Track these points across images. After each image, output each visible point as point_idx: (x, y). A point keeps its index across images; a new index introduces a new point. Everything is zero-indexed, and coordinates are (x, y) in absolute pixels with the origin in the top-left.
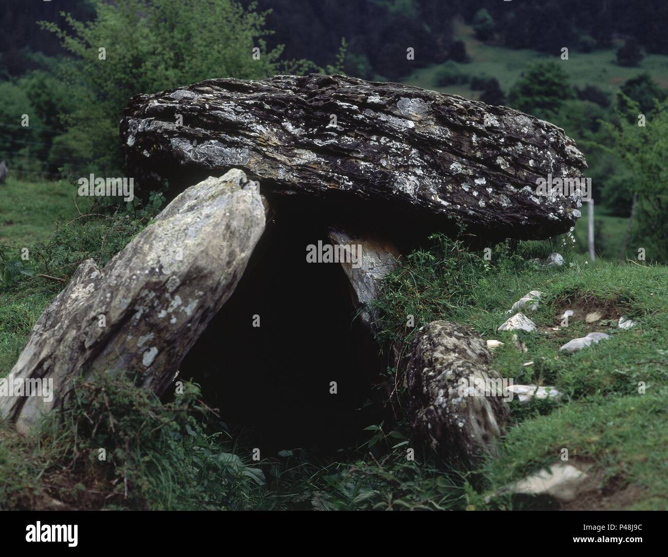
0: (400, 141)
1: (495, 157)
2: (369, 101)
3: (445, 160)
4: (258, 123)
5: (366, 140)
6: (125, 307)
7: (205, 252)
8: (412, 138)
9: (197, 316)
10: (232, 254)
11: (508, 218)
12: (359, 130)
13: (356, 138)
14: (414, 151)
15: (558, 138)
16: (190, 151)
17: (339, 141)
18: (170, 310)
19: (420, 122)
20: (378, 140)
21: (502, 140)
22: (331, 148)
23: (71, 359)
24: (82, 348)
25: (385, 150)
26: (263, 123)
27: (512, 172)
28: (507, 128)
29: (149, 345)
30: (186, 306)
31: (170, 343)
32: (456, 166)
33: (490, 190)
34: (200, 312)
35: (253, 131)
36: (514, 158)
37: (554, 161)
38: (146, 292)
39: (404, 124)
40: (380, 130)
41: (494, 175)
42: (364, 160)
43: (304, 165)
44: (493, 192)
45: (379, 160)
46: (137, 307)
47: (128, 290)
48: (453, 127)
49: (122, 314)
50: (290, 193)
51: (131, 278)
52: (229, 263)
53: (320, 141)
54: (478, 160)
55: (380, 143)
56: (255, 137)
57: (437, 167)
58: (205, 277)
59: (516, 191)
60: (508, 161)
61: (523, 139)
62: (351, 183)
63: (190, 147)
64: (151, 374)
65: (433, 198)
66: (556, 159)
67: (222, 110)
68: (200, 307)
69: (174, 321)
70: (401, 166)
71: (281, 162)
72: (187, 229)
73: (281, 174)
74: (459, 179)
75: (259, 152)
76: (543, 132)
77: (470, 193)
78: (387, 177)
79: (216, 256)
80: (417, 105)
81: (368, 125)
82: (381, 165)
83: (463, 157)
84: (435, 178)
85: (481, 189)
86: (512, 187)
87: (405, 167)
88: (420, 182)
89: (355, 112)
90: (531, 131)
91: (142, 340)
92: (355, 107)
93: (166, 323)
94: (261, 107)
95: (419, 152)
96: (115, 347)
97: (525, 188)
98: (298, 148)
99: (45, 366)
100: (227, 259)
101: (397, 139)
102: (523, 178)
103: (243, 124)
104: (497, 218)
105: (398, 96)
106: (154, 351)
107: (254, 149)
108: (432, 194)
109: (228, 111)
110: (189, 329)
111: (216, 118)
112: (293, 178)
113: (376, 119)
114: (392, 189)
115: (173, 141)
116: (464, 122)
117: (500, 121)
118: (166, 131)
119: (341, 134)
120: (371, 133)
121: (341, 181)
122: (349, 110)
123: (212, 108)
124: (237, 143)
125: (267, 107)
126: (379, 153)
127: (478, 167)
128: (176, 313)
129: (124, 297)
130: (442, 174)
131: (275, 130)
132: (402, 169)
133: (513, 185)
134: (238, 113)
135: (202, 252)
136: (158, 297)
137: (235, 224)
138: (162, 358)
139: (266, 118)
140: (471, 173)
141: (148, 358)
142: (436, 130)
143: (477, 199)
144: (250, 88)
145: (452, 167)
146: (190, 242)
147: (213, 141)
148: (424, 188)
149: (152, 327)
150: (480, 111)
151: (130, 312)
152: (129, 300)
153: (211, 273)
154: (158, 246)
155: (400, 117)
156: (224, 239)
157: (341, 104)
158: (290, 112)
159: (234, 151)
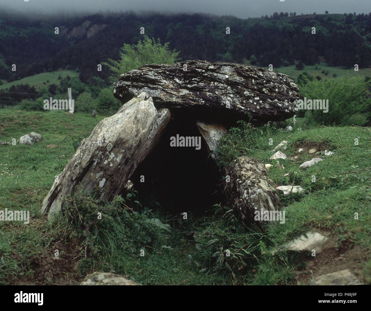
0: (223, 83)
1: (262, 88)
2: (209, 68)
3: (242, 90)
4: (164, 79)
5: (209, 84)
6: (88, 160)
7: (124, 130)
8: (228, 82)
9: (123, 162)
10: (138, 131)
11: (269, 112)
12: (206, 80)
13: (205, 83)
14: (229, 87)
15: (287, 80)
16: (136, 92)
17: (198, 85)
18: (109, 160)
19: (231, 75)
20: (214, 84)
21: (265, 81)
22: (195, 88)
23: (68, 185)
24: (72, 181)
25: (217, 87)
26: (166, 79)
27: (269, 94)
28: (266, 77)
29: (101, 177)
30: (117, 158)
31: (111, 176)
32: (246, 93)
33: (261, 102)
34: (124, 160)
35: (162, 83)
36: (270, 89)
37: (286, 89)
38: (98, 152)
39: (224, 77)
40: (214, 79)
41: (262, 96)
42: (208, 92)
43: (184, 95)
44: (262, 102)
45: (215, 91)
46: (94, 159)
47: (90, 151)
48: (244, 77)
49: (87, 163)
50: (179, 107)
51: (91, 146)
52: (136, 136)
53: (190, 86)
54: (255, 90)
55: (214, 85)
56: (163, 85)
57: (239, 93)
58: (124, 143)
59: (271, 101)
60: (268, 89)
61: (273, 81)
62: (204, 102)
63: (136, 91)
64: (103, 191)
65: (238, 106)
66: (286, 88)
67: (149, 75)
68: (124, 157)
69: (111, 165)
70: (224, 94)
71: (174, 94)
72: (118, 120)
73: (174, 99)
74: (248, 98)
75: (164, 91)
76: (281, 77)
77: (253, 103)
78: (218, 98)
79: (129, 132)
80: (229, 69)
81: (209, 78)
82: (216, 93)
83: (249, 89)
84: (238, 98)
85: (257, 101)
86: (270, 100)
87: (226, 94)
88: (232, 100)
89: (204, 73)
90: (276, 77)
91: (98, 175)
92: (204, 71)
93: (108, 167)
94: (165, 73)
95: (231, 88)
96: (86, 179)
97: (275, 100)
98: (181, 89)
99: (59, 189)
100: (136, 133)
101: (222, 83)
102: (274, 96)
103: (157, 80)
104: (264, 113)
105: (221, 66)
106: (104, 180)
107: (163, 90)
108: (238, 104)
109: (151, 75)
110: (119, 169)
111: (146, 78)
112: (179, 101)
113: (213, 75)
114: (221, 103)
115: (130, 89)
116: (248, 75)
117: (263, 74)
118: (127, 85)
119: (198, 82)
120: (211, 81)
121: (200, 101)
122: (201, 72)
123: (144, 74)
124: (155, 88)
125: (168, 73)
126: (215, 89)
127: (256, 93)
128: (112, 161)
129: (88, 155)
130: (241, 96)
131: (171, 82)
132: (225, 95)
133: (270, 99)
134: (155, 76)
135: (123, 130)
136: (103, 154)
137: (139, 116)
138: (108, 183)
139: (167, 77)
140: (253, 95)
141: (102, 183)
142: (238, 78)
143: (256, 106)
144: (161, 67)
145: (245, 93)
146: (118, 126)
147: (145, 88)
148: (234, 102)
149: (102, 169)
150: (255, 70)
151: (91, 162)
152: (90, 156)
153: (127, 141)
154: (104, 129)
155: (222, 74)
156: (134, 124)
157: (198, 70)
158: (177, 74)
159: (154, 91)
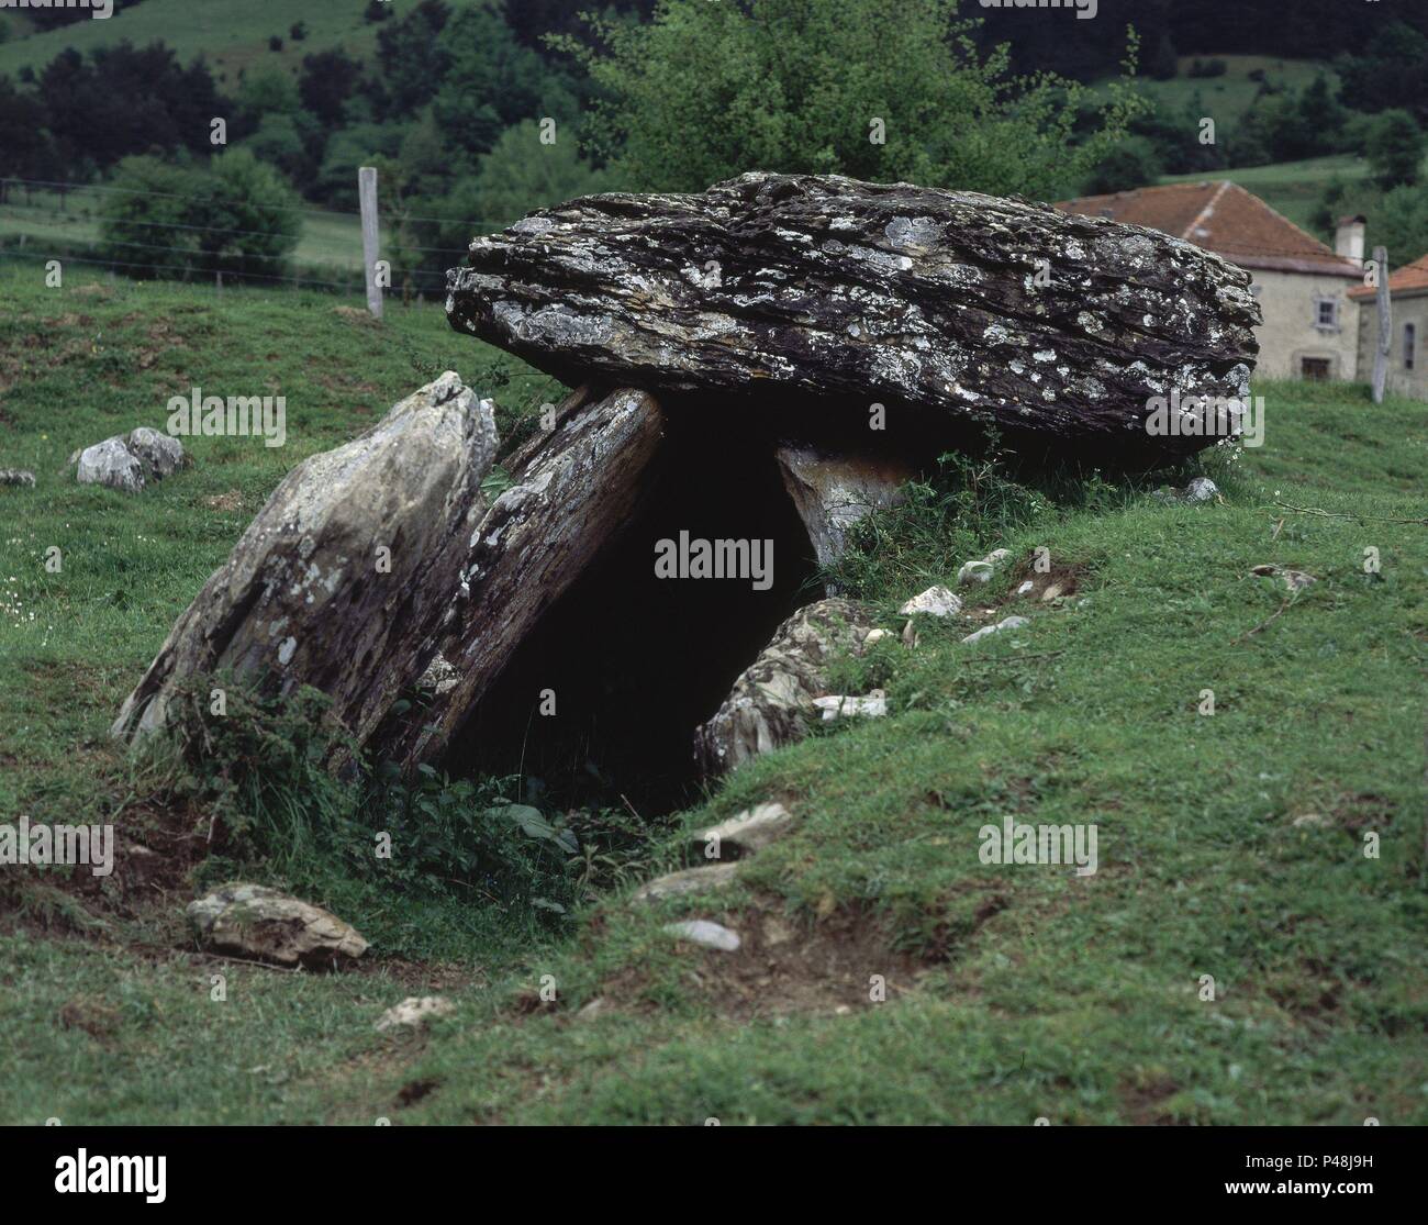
0: (885, 293)
1: (1075, 313)
2: (832, 226)
3: (972, 322)
4: (634, 272)
5: (824, 293)
6: (248, 580)
7: (350, 501)
8: (906, 286)
9: (344, 592)
10: (392, 504)
11: (1099, 419)
12: (813, 277)
13: (807, 290)
14: (912, 309)
15: (1204, 274)
16: (517, 324)
17: (778, 298)
18: (306, 584)
19: (924, 258)
20: (846, 293)
21: (1088, 283)
22: (762, 310)
23: (192, 654)
24: (204, 640)
25: (857, 309)
26: (643, 273)
27: (1108, 338)
28: (1102, 260)
29: (285, 634)
30: (326, 578)
31: (309, 630)
32: (995, 332)
33: (1064, 371)
34: (348, 586)
35: (624, 287)
36: (1111, 314)
37: (1192, 315)
38: (275, 558)
39: (893, 265)
40: (850, 274)
41: (1072, 345)
42: (817, 327)
43: (711, 340)
44: (1070, 374)
45: (845, 326)
46: (265, 580)
47: (253, 555)
48: (985, 265)
49: (245, 589)
50: (685, 387)
51: (258, 539)
52: (386, 518)
53: (745, 298)
54: (1041, 320)
55: (849, 297)
56: (626, 297)
57: (960, 334)
58: (347, 536)
59: (1118, 370)
60: (1101, 318)
61: (1131, 279)
62: (792, 368)
63: (520, 316)
64: (290, 675)
65: (947, 388)
66: (1197, 312)
67: (569, 254)
68: (346, 579)
69: (311, 599)
70: (887, 336)
71: (665, 337)
72: (345, 466)
73: (664, 357)
74: (1004, 353)
75: (629, 321)
76: (1174, 264)
77: (1025, 377)
78: (858, 357)
79: (364, 507)
80: (922, 230)
81: (827, 269)
82: (849, 335)
83: (1007, 315)
84: (956, 352)
85: (1047, 370)
86: (1108, 365)
87: (895, 336)
88: (923, 362)
89: (806, 247)
90: (1150, 264)
91: (276, 627)
92: (807, 238)
93: (301, 603)
94: (642, 245)
95: (923, 311)
96: (242, 637)
97: (1133, 366)
98: (705, 311)
99: (167, 664)
100: (385, 510)
101: (879, 290)
102: (1131, 348)
103: (605, 275)
104: (1078, 419)
105: (887, 216)
106: (292, 642)
107: (622, 317)
108: (946, 382)
109: (581, 256)
110: (334, 611)
111: (557, 266)
112: (690, 362)
113: (844, 256)
114: (869, 376)
115: (496, 306)
116: (1005, 255)
117: (1087, 248)
118: (485, 291)
119: (782, 284)
120: (833, 282)
121: (774, 365)
122: (796, 243)
123: (554, 252)
124: (594, 307)
125: (654, 244)
126: (845, 314)
127: (1042, 332)
128: (313, 588)
129: (249, 566)
130: (968, 346)
131: (667, 282)
132: (892, 341)
133: (1111, 359)
134: (598, 258)
135: (345, 500)
136: (290, 566)
138: (304, 652)
139: (647, 262)
140: (1025, 342)
141: (286, 652)
142: (952, 271)
143: (1040, 387)
145: (987, 333)
146: (338, 486)
147: (555, 306)
148: (930, 371)
149: (286, 608)
150: (1041, 235)
151: (256, 588)
152: (254, 570)
153: (357, 531)
154: (304, 490)
155: (889, 252)
156: (382, 482)
157: (784, 233)
158: (698, 250)
159: (589, 320)
